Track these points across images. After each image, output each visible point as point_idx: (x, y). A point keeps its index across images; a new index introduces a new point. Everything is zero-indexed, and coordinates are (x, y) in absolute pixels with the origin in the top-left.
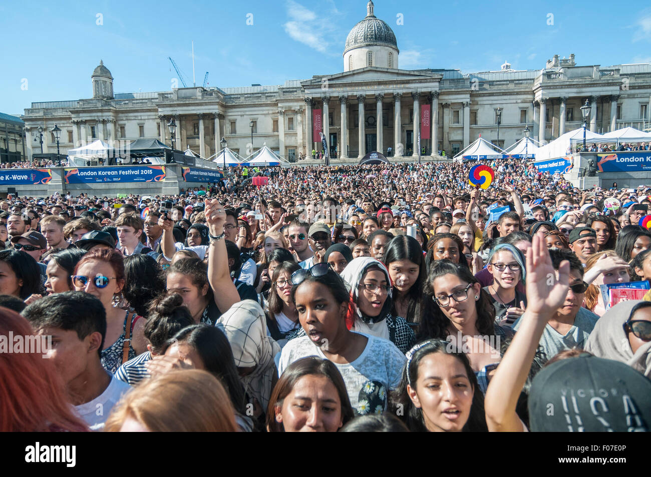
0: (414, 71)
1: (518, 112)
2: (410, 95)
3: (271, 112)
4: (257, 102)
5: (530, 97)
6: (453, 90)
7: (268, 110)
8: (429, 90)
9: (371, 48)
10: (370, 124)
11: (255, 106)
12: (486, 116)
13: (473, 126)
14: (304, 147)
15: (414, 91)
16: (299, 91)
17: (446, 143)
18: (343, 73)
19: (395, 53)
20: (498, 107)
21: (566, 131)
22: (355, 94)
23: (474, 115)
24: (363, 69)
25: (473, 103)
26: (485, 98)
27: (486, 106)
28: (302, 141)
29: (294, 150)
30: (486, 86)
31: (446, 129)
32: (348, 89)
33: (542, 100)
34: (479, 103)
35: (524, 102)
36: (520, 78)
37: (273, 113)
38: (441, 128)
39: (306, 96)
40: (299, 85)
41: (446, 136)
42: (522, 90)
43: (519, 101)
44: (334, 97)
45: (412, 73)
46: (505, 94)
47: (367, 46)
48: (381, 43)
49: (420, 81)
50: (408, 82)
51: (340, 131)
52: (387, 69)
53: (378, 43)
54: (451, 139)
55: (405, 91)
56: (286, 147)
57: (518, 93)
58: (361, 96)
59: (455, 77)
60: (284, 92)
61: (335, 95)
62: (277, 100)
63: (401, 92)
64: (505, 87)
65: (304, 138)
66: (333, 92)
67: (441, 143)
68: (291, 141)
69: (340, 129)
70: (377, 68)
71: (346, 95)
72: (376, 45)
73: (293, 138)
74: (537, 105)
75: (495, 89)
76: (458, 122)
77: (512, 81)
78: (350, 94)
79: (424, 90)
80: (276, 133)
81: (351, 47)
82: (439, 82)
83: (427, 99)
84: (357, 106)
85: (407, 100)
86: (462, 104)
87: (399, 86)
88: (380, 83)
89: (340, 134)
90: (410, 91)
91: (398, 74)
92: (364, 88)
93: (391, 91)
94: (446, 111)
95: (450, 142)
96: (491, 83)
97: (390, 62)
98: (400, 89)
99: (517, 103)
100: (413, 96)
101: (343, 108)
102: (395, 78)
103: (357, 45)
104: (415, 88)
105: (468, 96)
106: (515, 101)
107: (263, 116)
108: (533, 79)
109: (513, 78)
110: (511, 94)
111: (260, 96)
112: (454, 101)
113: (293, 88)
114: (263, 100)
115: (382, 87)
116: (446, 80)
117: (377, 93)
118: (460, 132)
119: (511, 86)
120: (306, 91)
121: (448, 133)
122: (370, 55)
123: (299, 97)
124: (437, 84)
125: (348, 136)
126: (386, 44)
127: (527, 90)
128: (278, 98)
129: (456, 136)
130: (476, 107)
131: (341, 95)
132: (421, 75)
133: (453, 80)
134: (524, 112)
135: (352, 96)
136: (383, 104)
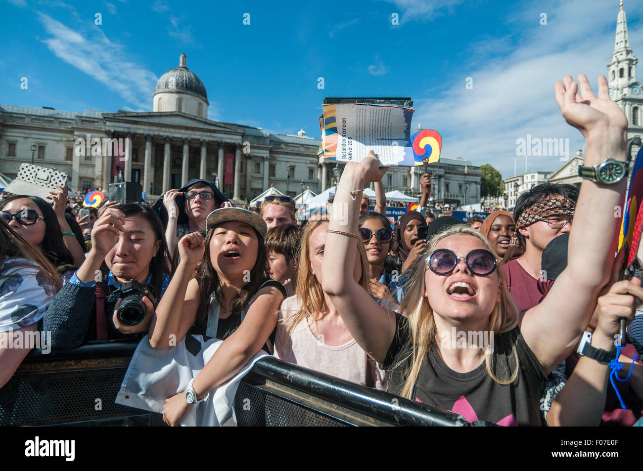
0: (220, 123)
1: (307, 171)
2: (216, 143)
3: (64, 139)
4: (47, 126)
5: (315, 159)
6: (255, 145)
7: (62, 137)
8: (233, 141)
9: (182, 95)
10: (176, 164)
11: (44, 129)
12: (282, 171)
13: (272, 178)
14: (102, 180)
15: (219, 140)
16: (101, 123)
17: (248, 189)
18: (150, 113)
19: (205, 104)
20: (292, 164)
21: (326, 189)
22: (162, 134)
23: (272, 168)
24: (171, 112)
25: (271, 159)
26: (282, 156)
27: (282, 162)
28: (100, 174)
29: (90, 182)
30: (283, 146)
31: (249, 178)
32: (155, 128)
33: (324, 163)
34: (277, 159)
35: (311, 163)
36: (309, 144)
37: (68, 141)
38: (243, 176)
39: (107, 129)
40: (101, 117)
41: (248, 184)
42: (310, 153)
43: (308, 162)
44: (141, 134)
45: (218, 124)
46: (297, 154)
47: (177, 92)
48: (192, 93)
49: (225, 133)
50: (214, 131)
51: (144, 168)
52: (195, 117)
53: (189, 92)
54: (253, 187)
55: (211, 139)
56: (81, 178)
57: (307, 156)
58: (168, 137)
59: (258, 135)
60: (82, 121)
61: (141, 132)
62: (72, 128)
63: (207, 139)
64: (297, 148)
65: (102, 171)
66: (138, 129)
67: (243, 189)
68: (88, 173)
69: (144, 166)
70: (185, 114)
71: (152, 133)
72: (186, 94)
73: (90, 170)
74: (320, 166)
75: (289, 150)
76: (259, 173)
77: (303, 145)
78: (156, 133)
79: (228, 141)
80: (69, 162)
81: (161, 91)
82: (243, 136)
83: (231, 149)
84: (163, 146)
85: (213, 148)
86: (263, 158)
87: (205, 134)
88: (187, 128)
89: (143, 171)
90: (216, 139)
91: (205, 123)
92: (171, 130)
93: (198, 137)
94: (249, 162)
95: (252, 189)
96: (287, 144)
97: (200, 112)
98: (207, 136)
99: (306, 163)
100: (219, 145)
101: (148, 145)
102: (202, 126)
103: (167, 90)
104: (220, 138)
105: (268, 152)
106: (304, 161)
107: (54, 142)
108: (318, 146)
109: (304, 143)
110: (302, 155)
111: (53, 121)
112: (256, 154)
113: (94, 118)
114: (56, 126)
115: (189, 132)
116: (250, 136)
117: (184, 136)
118: (260, 181)
119: (302, 149)
120: (108, 123)
121: (250, 181)
122: (180, 101)
123: (101, 128)
124: (240, 137)
125: (153, 174)
126: (196, 95)
127: (314, 154)
128: (75, 126)
129: (257, 185)
130: (274, 162)
131: (146, 133)
132: (228, 128)
133: (256, 136)
134: (311, 171)
135: (159, 136)
136: (190, 148)
